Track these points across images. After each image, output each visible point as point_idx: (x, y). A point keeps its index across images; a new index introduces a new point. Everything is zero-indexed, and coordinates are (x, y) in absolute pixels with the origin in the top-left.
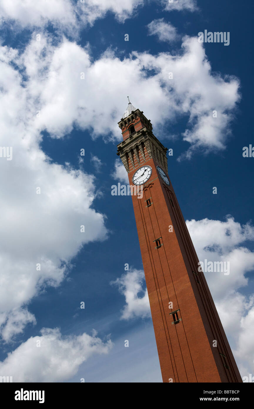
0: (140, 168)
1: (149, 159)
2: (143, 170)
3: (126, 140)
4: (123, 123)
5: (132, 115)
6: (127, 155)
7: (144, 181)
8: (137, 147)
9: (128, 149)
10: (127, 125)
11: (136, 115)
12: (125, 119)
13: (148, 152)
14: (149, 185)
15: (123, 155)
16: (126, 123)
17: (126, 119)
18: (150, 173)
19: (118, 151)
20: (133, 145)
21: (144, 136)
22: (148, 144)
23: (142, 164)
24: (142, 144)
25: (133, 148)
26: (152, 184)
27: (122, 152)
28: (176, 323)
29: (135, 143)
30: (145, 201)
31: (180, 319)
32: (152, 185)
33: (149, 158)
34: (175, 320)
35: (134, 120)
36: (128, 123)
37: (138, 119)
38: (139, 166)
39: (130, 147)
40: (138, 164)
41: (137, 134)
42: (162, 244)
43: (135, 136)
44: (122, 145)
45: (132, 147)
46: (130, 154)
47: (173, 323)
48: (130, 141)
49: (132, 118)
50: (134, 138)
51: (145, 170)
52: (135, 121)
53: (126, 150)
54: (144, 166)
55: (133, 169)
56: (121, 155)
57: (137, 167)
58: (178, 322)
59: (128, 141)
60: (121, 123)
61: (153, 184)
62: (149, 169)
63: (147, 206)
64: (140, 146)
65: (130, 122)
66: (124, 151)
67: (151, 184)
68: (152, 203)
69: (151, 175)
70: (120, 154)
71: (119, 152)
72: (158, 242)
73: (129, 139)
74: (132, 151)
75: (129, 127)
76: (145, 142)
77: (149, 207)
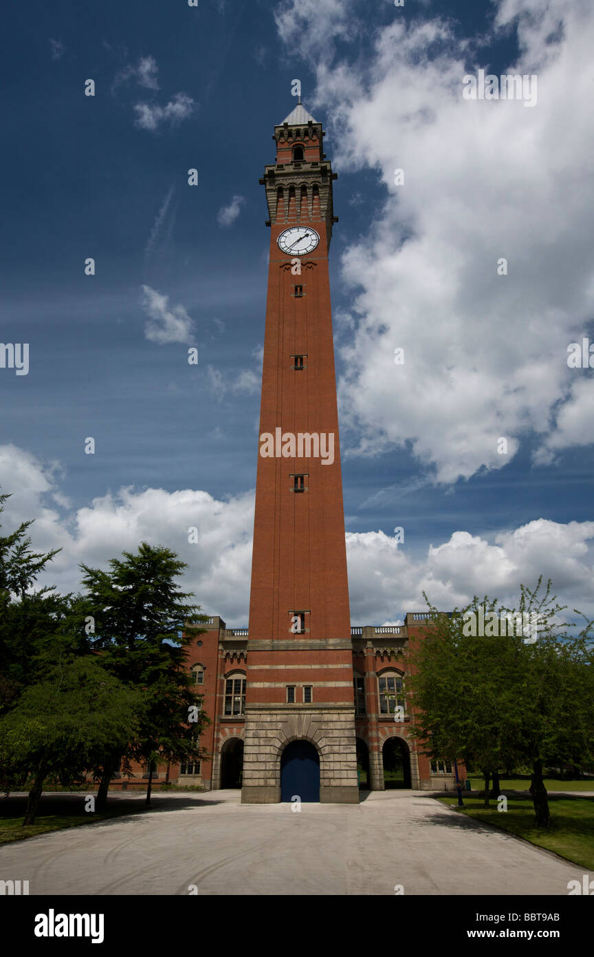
0: (298, 226)
1: (320, 221)
2: (302, 232)
3: (286, 165)
4: (286, 132)
5: (307, 127)
6: (280, 191)
7: (300, 252)
8: (304, 188)
9: (286, 183)
10: (290, 140)
11: (315, 131)
12: (290, 126)
13: (321, 207)
14: (308, 263)
15: (272, 187)
16: (290, 135)
17: (294, 128)
18: (314, 243)
19: (265, 176)
20: (299, 181)
21: (322, 176)
22: (326, 193)
23: (304, 222)
24: (315, 188)
25: (296, 186)
26: (313, 264)
27: (272, 183)
28: (296, 491)
29: (302, 180)
30: (293, 286)
31: (306, 489)
32: (313, 266)
33: (318, 219)
34: (295, 487)
35: (307, 138)
36: (294, 136)
37: (316, 140)
38: (296, 223)
39: (291, 181)
40: (295, 217)
41: (310, 165)
42: (305, 366)
43: (306, 167)
44: (277, 170)
45: (295, 184)
46: (286, 193)
47: (292, 490)
48: (293, 171)
49: (306, 133)
50: (302, 170)
51: (307, 235)
52: (308, 141)
53: (281, 182)
54: (308, 227)
55: (283, 221)
56: (268, 187)
57: (292, 223)
58: (302, 491)
59: (290, 169)
60: (281, 129)
61: (316, 265)
62: (314, 237)
63: (293, 295)
64: (310, 189)
65: (299, 139)
66: (277, 183)
67: (311, 263)
68: (304, 294)
69: (316, 248)
70: (268, 183)
71: (267, 179)
72: (299, 360)
73: (293, 166)
74: (292, 190)
75: (294, 146)
76: (321, 188)
77: (298, 299)
